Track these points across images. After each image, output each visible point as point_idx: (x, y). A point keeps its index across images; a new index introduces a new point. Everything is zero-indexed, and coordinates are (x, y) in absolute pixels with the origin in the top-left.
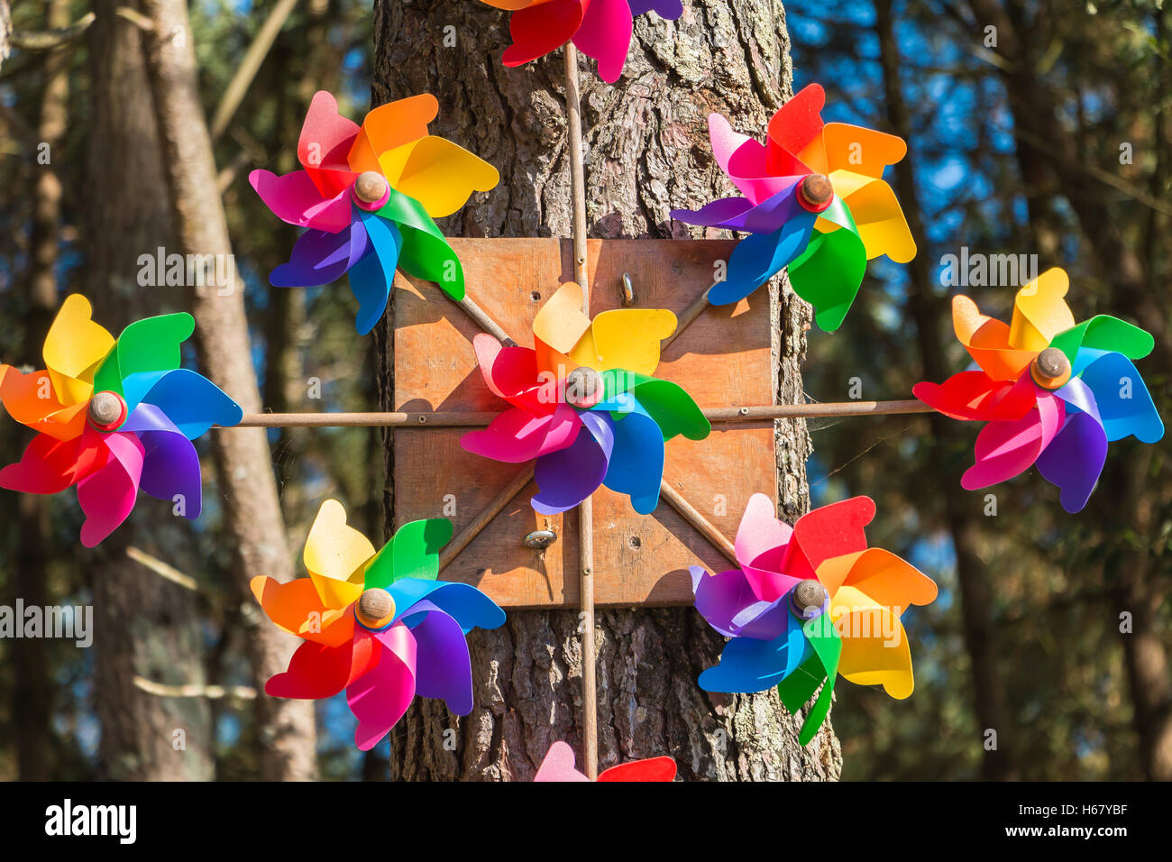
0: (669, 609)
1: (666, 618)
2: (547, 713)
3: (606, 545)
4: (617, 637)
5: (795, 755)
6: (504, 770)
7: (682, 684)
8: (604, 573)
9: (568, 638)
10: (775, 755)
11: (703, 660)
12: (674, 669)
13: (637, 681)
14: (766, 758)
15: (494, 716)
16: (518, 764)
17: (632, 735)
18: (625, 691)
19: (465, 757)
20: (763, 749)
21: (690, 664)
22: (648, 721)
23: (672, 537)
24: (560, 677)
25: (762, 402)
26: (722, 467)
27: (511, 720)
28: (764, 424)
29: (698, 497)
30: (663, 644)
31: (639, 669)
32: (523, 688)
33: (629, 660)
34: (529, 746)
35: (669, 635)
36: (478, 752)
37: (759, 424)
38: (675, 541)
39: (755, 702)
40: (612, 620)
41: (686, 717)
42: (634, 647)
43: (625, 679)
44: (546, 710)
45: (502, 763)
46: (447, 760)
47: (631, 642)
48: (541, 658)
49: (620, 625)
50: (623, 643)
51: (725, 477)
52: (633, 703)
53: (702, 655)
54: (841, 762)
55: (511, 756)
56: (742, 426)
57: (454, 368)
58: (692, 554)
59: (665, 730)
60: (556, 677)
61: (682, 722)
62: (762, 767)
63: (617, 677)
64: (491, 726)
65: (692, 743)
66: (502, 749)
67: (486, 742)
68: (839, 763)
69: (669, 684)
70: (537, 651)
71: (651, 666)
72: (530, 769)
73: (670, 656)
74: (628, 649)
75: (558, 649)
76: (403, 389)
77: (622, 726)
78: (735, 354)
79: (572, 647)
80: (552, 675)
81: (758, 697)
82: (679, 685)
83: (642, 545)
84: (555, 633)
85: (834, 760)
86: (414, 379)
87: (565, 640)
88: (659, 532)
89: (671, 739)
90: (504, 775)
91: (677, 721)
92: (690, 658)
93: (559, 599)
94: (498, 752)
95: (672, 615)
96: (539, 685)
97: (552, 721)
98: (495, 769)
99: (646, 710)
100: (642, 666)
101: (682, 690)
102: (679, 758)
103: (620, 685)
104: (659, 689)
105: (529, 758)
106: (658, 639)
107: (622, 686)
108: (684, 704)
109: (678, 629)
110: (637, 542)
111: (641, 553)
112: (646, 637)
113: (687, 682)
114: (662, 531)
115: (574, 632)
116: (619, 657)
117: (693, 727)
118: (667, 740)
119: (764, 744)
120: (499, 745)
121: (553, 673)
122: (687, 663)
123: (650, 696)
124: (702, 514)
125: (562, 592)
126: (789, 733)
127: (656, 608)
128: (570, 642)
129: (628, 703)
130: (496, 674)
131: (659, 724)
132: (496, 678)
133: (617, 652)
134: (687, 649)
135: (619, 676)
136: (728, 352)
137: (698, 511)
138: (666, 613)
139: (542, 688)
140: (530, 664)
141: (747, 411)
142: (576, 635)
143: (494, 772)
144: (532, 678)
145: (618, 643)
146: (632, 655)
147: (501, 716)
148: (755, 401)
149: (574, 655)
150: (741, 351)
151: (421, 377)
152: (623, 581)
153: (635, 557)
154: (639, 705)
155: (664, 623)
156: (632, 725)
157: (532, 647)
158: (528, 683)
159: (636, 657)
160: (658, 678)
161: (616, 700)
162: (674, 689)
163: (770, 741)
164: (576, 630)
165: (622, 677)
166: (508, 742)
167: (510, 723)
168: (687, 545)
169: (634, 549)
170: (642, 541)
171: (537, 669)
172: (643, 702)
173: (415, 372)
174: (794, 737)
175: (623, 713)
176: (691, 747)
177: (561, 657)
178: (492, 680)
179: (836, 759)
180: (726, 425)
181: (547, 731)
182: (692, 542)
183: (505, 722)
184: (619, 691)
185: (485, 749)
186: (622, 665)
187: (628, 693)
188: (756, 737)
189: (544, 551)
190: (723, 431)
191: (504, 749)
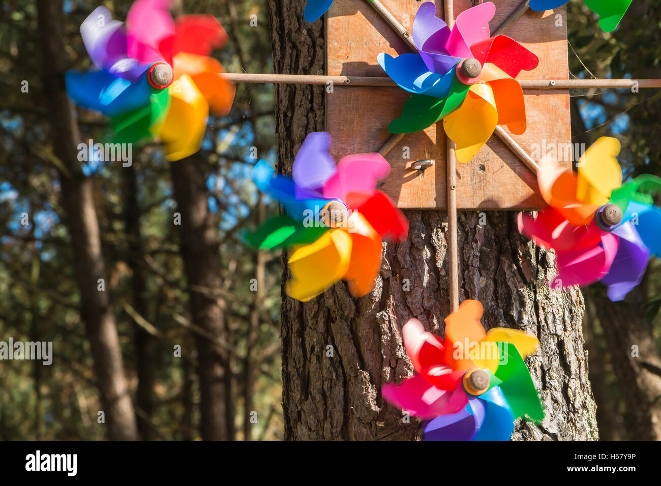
0: (499, 212)
1: (497, 217)
2: (422, 279)
3: (463, 169)
4: (466, 230)
5: (567, 307)
6: (391, 315)
7: (507, 262)
8: (462, 188)
9: (435, 229)
10: (559, 308)
11: (519, 245)
12: (501, 251)
13: (480, 260)
14: (555, 310)
15: (383, 279)
16: (401, 312)
17: (477, 295)
18: (472, 266)
19: (361, 303)
20: (553, 305)
21: (512, 248)
22: (486, 286)
23: (505, 165)
24: (429, 255)
25: (562, 76)
26: (537, 119)
27: (395, 282)
28: (563, 91)
29: (522, 139)
30: (495, 235)
31: (481, 252)
32: (405, 261)
33: (474, 245)
34: (409, 300)
35: (498, 229)
36: (372, 302)
37: (560, 91)
38: (507, 168)
39: (548, 273)
40: (463, 218)
41: (510, 284)
42: (477, 237)
43: (471, 257)
44: (421, 277)
45: (390, 311)
46: (348, 306)
47: (476, 233)
48: (418, 242)
49: (468, 222)
50: (470, 234)
51: (539, 126)
52: (477, 274)
53: (518, 242)
54: (584, 308)
55: (396, 306)
56: (549, 92)
57: (365, 46)
58: (518, 177)
59: (495, 292)
60: (427, 254)
61: (507, 287)
62: (552, 316)
63: (466, 256)
64: (382, 285)
65: (513, 301)
66: (390, 301)
67: (378, 296)
68: (583, 309)
69: (498, 262)
70: (415, 237)
71: (489, 250)
72: (409, 315)
73: (499, 242)
74: (473, 238)
75: (428, 236)
76: (332, 59)
77: (471, 289)
78: (544, 43)
79: (438, 235)
80: (424, 253)
81: (550, 270)
82: (505, 262)
83: (486, 170)
84: (425, 225)
85: (580, 306)
86: (340, 53)
87: (432, 231)
88: (497, 161)
89: (500, 298)
90: (392, 318)
91: (504, 286)
92: (511, 245)
93: (432, 204)
94: (387, 303)
95: (500, 216)
96: (415, 260)
97: (424, 285)
98: (385, 314)
99: (485, 278)
100: (483, 249)
101: (507, 265)
102: (505, 310)
103: (468, 262)
104: (492, 265)
105: (409, 308)
106: (492, 232)
107: (470, 262)
108: (508, 275)
109: (504, 225)
110: (483, 168)
111: (486, 175)
112: (485, 230)
113: (510, 261)
114: (498, 161)
115: (439, 226)
116: (468, 243)
117: (514, 291)
118: (497, 298)
119: (554, 301)
120: (388, 298)
121: (425, 252)
122: (510, 247)
123: (487, 269)
124: (525, 151)
125: (435, 199)
126: (564, 292)
127: (491, 211)
128: (437, 232)
129: (474, 274)
130: (385, 251)
131: (492, 288)
132: (385, 253)
133: (466, 239)
134: (509, 238)
135: (468, 255)
136: (540, 41)
137: (522, 148)
138: (497, 215)
139: (418, 262)
140: (409, 246)
141: (554, 83)
142: (441, 228)
143: (385, 316)
144: (410, 254)
145: (467, 233)
146: (476, 242)
147: (388, 279)
148: (557, 76)
149: (439, 240)
150: (548, 41)
151: (344, 52)
152: (474, 193)
153: (482, 178)
154: (481, 275)
155: (496, 221)
156: (476, 288)
157: (412, 235)
158: (408, 258)
159: (479, 243)
160: (491, 257)
161: (466, 272)
162: (502, 264)
163: (557, 299)
164: (441, 225)
165: (470, 256)
166: (394, 296)
167: (395, 284)
168: (515, 171)
169: (481, 172)
170: (486, 167)
171: (414, 249)
172: (484, 273)
173: (340, 48)
174: (567, 295)
175: (471, 281)
176: (513, 304)
177: (430, 242)
178: (383, 254)
179: (582, 306)
180: (539, 91)
181: (422, 291)
182: (518, 169)
183: (392, 283)
184: (468, 266)
185: (377, 300)
186: (469, 248)
187: (475, 267)
188: (549, 296)
189: (423, 172)
190: (537, 95)
191: (392, 301)
